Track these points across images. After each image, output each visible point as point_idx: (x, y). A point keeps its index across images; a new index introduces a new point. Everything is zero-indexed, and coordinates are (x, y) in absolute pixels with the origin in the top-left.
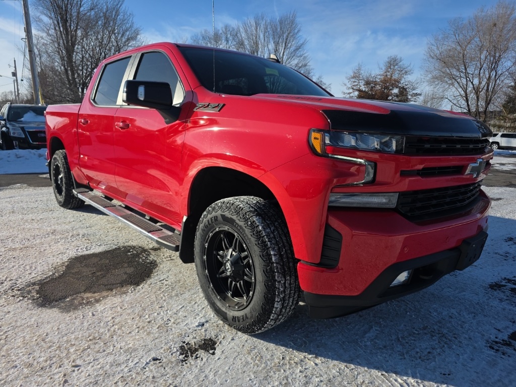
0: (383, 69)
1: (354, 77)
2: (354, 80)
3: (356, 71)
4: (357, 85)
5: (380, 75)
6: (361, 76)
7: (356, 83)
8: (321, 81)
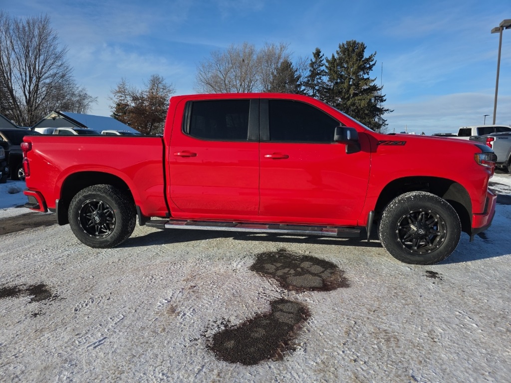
0: (149, 86)
1: (119, 92)
2: (120, 95)
3: (121, 86)
4: (124, 100)
5: (146, 92)
6: (126, 91)
7: (123, 98)
8: (86, 94)
